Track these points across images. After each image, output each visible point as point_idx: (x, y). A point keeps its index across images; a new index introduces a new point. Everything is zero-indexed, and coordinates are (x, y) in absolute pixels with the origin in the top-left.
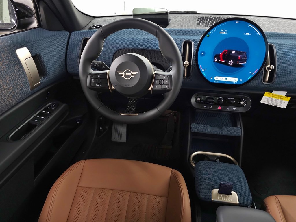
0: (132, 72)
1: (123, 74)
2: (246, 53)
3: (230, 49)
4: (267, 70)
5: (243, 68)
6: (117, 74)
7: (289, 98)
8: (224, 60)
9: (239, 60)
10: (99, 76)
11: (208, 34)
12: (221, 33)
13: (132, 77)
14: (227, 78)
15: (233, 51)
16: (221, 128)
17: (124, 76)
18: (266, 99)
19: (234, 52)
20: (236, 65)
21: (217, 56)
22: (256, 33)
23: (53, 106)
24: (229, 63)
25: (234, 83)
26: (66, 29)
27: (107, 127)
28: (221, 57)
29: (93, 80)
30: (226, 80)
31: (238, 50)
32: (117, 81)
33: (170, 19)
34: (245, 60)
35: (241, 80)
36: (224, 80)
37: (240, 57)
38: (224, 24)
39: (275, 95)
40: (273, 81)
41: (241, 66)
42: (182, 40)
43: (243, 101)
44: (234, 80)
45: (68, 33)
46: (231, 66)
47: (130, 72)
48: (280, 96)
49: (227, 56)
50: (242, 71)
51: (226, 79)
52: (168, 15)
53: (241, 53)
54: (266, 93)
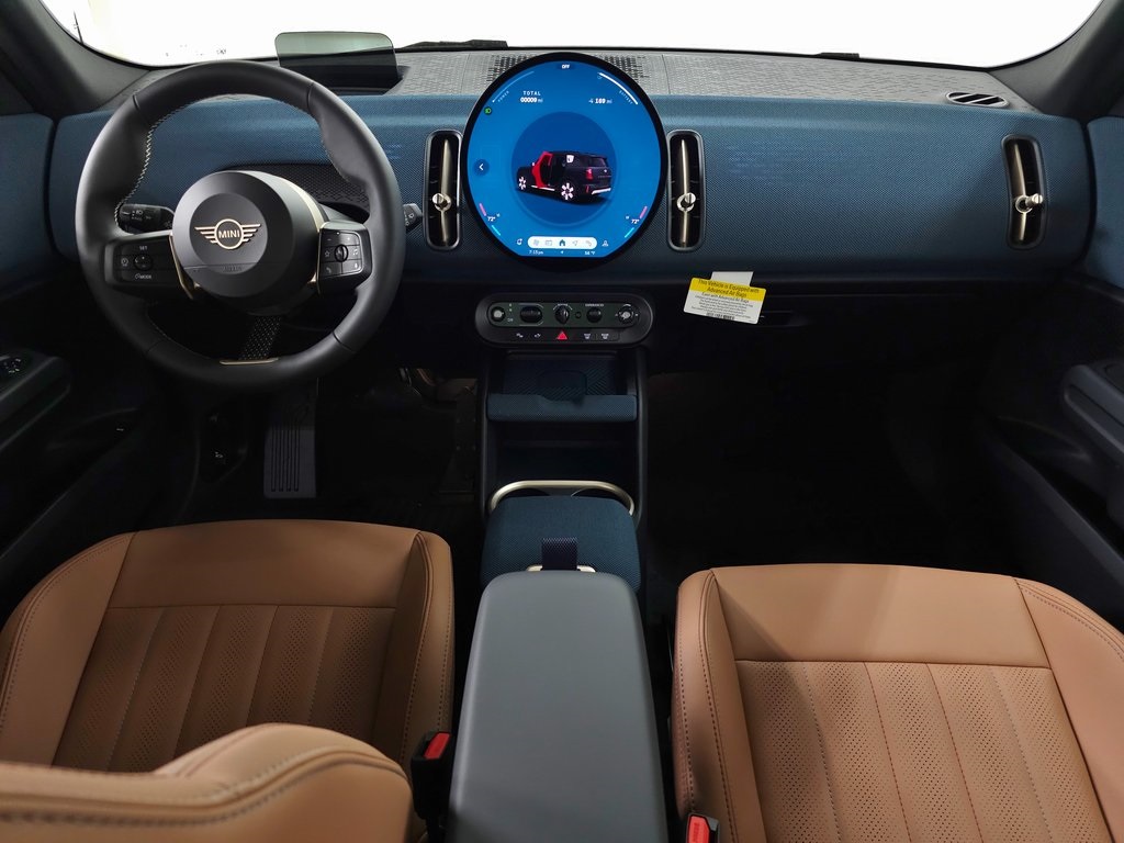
0: (241, 227)
1: (215, 233)
2: (605, 159)
3: (558, 148)
4: (682, 209)
5: (604, 206)
6: (196, 237)
7: (763, 292)
8: (546, 184)
9: (590, 182)
10: (142, 248)
11: (487, 104)
12: (523, 100)
13: (242, 240)
14: (565, 239)
15: (568, 156)
16: (578, 401)
17: (217, 241)
18: (700, 300)
19: (570, 158)
20: (584, 199)
21: (524, 171)
22: (623, 98)
23: (11, 368)
24: (563, 193)
25: (588, 253)
26: (38, 108)
27: (243, 451)
28: (537, 174)
29: (124, 262)
30: (562, 247)
31: (582, 152)
32: (197, 258)
33: (404, 68)
34: (607, 182)
35: (605, 244)
36: (558, 247)
37: (590, 171)
38: (529, 73)
39: (722, 286)
40: (700, 241)
41: (599, 200)
42: (427, 129)
43: (627, 309)
44: (584, 244)
45: (48, 122)
46: (570, 201)
47: (234, 227)
48: (734, 288)
49: (553, 170)
50: (604, 214)
51: (562, 242)
52: (394, 57)
53: (592, 161)
54: (695, 281)
